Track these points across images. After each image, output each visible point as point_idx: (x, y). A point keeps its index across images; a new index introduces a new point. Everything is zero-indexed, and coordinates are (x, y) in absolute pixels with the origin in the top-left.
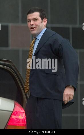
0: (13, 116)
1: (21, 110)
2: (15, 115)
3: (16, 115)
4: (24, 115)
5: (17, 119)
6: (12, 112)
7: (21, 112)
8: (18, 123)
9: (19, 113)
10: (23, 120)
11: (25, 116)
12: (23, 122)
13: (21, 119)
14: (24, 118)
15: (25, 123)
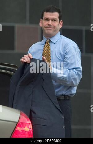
0: (18, 127)
1: (27, 120)
2: (20, 127)
3: (22, 127)
4: (31, 126)
5: (23, 131)
6: (17, 123)
7: (26, 123)
8: (24, 136)
9: (24, 124)
10: (29, 132)
11: (31, 128)
12: (29, 135)
13: (26, 131)
14: (31, 130)
15: (31, 135)
